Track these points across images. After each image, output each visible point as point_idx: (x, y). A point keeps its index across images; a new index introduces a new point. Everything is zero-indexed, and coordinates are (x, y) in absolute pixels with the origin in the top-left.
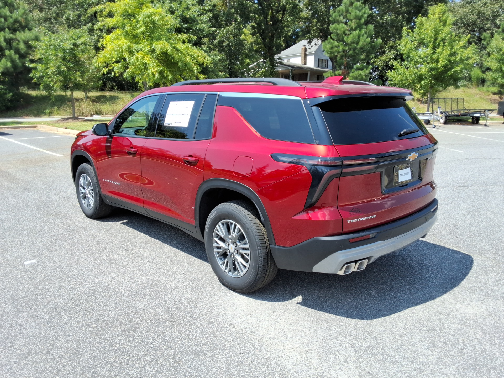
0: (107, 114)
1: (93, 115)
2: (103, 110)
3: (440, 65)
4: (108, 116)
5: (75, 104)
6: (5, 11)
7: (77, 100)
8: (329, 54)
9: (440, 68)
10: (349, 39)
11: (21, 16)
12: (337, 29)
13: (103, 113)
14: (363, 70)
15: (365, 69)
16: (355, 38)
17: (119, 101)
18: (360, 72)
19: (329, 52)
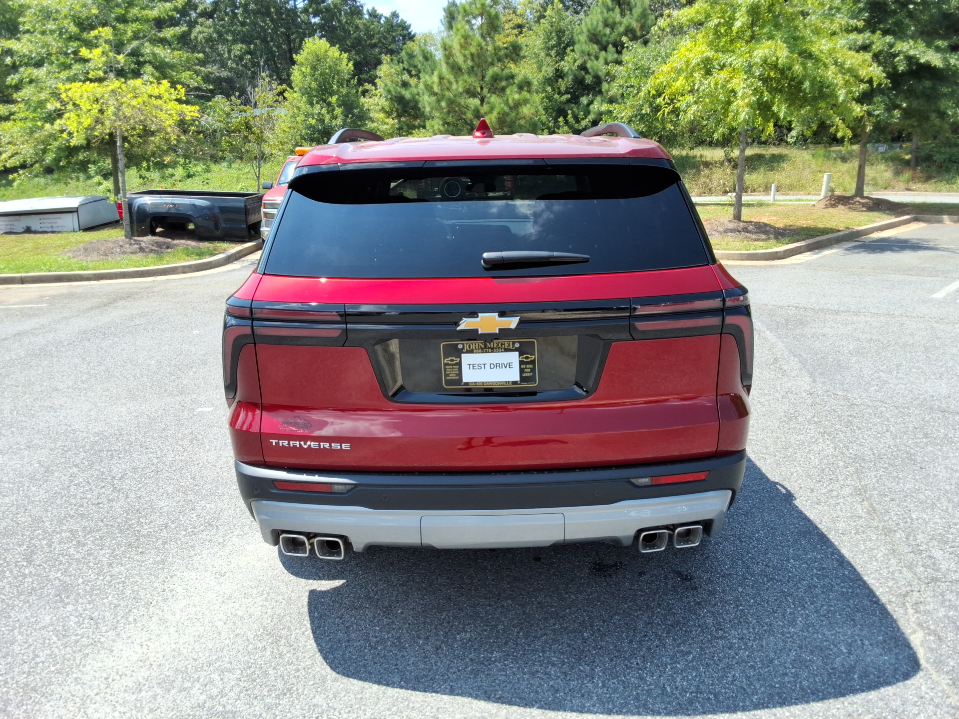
0: (754, 191)
1: (728, 192)
2: (748, 183)
4: (756, 195)
5: (703, 173)
6: (613, 15)
7: (707, 164)
11: (637, 21)
13: (748, 188)
17: (785, 165)
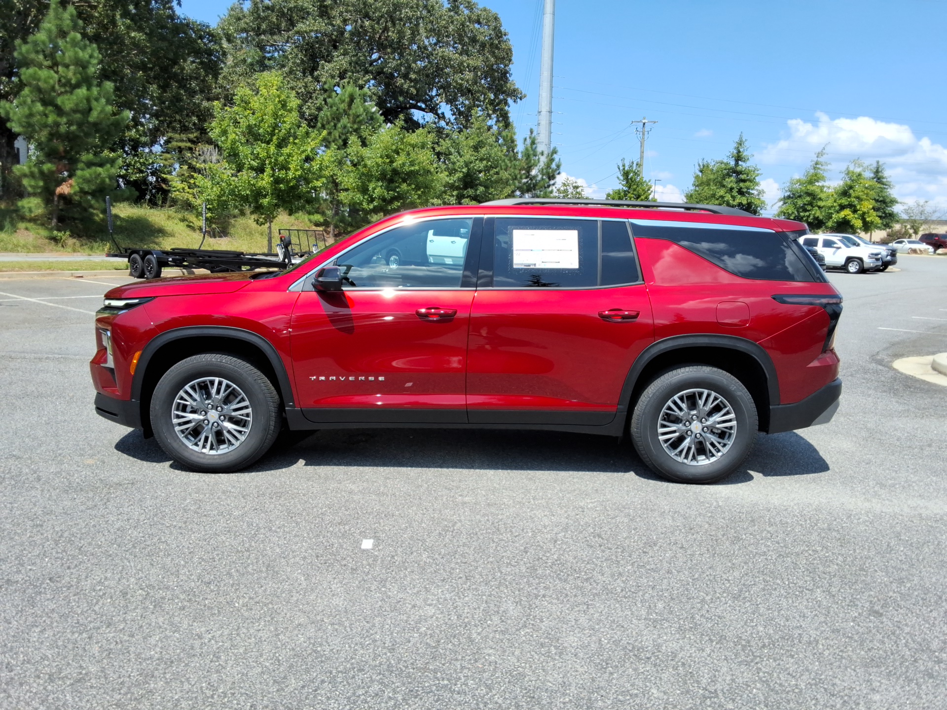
3: (291, 175)
8: (23, 127)
9: (291, 180)
10: (67, 102)
12: (39, 80)
14: (105, 168)
15: (109, 166)
16: (81, 102)
18: (100, 170)
19: (24, 124)
